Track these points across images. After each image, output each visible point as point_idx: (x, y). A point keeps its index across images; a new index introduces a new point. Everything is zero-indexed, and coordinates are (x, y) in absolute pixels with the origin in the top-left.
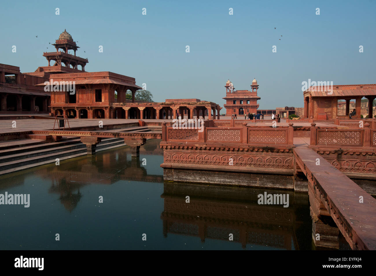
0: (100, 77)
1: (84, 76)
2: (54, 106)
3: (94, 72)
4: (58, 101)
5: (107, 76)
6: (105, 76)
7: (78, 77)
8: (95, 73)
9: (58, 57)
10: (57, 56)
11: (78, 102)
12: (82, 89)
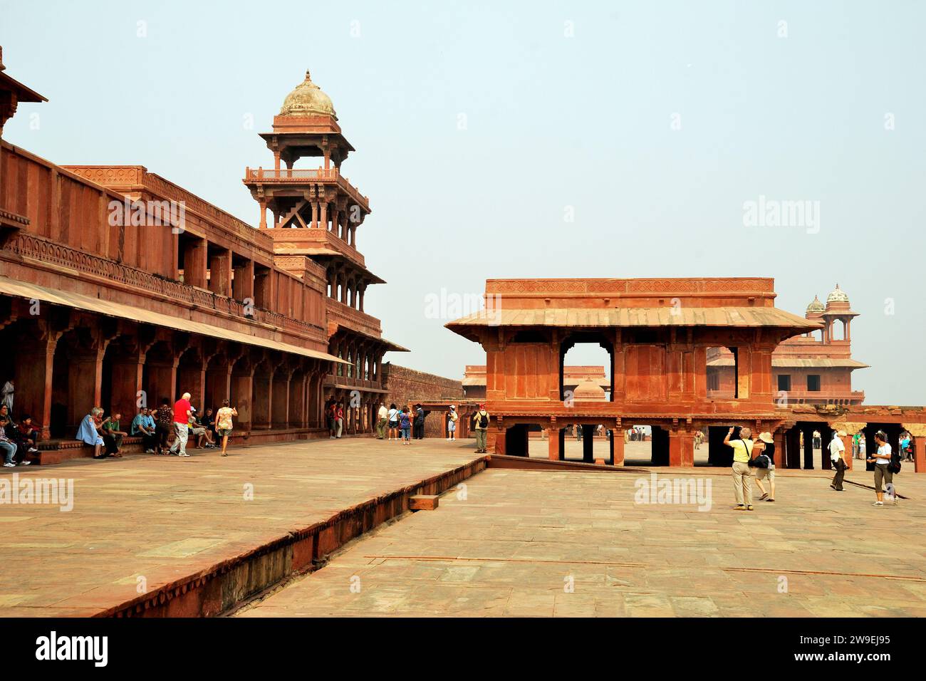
0: (734, 300)
1: (656, 290)
2: (506, 413)
3: (705, 279)
4: (521, 392)
5: (765, 297)
6: (758, 297)
7: (627, 293)
8: (709, 280)
9: (317, 193)
10: (317, 187)
11: (623, 395)
12: (643, 345)
